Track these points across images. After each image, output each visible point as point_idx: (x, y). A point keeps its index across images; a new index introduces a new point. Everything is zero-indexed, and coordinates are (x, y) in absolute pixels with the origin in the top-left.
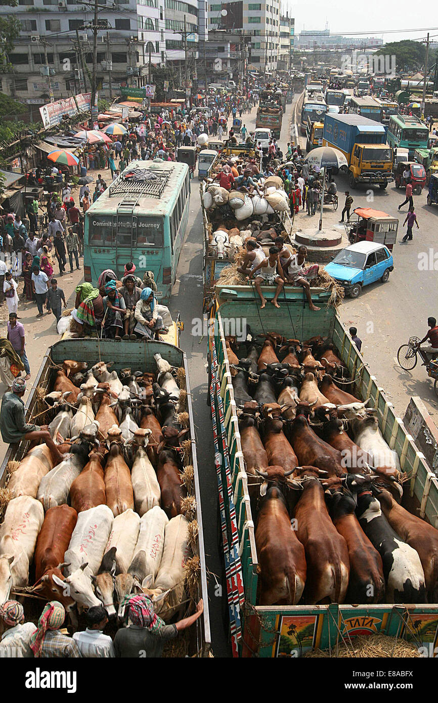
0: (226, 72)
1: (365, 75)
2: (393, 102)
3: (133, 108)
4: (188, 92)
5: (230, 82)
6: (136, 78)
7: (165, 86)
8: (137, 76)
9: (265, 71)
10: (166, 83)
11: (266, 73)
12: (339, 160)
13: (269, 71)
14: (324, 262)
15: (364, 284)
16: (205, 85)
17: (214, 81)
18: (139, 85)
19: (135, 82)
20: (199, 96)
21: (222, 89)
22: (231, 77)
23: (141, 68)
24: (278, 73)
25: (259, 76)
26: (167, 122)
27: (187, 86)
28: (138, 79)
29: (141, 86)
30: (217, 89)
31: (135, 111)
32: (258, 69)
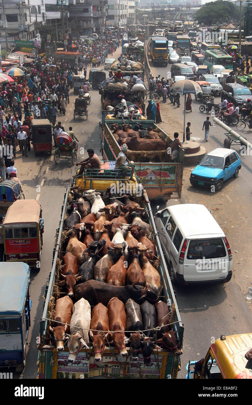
0: (91, 27)
1: (192, 26)
2: (216, 44)
3: (26, 56)
4: (66, 43)
5: (94, 35)
6: (26, 33)
7: (48, 38)
8: (27, 32)
9: (119, 26)
10: (49, 37)
11: (120, 27)
12: (196, 89)
13: (122, 26)
14: (189, 165)
15: (224, 180)
16: (77, 37)
17: (82, 34)
18: (28, 38)
19: (25, 36)
20: (74, 46)
21: (89, 40)
22: (95, 31)
23: (29, 26)
24: (128, 27)
25: (115, 29)
26: (53, 65)
27: (65, 38)
28: (27, 34)
29: (30, 39)
30: (85, 40)
31: (27, 58)
32: (113, 24)
